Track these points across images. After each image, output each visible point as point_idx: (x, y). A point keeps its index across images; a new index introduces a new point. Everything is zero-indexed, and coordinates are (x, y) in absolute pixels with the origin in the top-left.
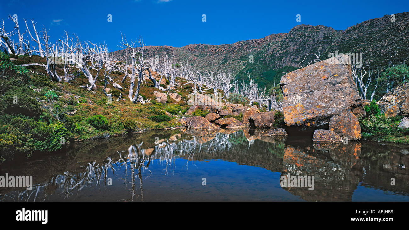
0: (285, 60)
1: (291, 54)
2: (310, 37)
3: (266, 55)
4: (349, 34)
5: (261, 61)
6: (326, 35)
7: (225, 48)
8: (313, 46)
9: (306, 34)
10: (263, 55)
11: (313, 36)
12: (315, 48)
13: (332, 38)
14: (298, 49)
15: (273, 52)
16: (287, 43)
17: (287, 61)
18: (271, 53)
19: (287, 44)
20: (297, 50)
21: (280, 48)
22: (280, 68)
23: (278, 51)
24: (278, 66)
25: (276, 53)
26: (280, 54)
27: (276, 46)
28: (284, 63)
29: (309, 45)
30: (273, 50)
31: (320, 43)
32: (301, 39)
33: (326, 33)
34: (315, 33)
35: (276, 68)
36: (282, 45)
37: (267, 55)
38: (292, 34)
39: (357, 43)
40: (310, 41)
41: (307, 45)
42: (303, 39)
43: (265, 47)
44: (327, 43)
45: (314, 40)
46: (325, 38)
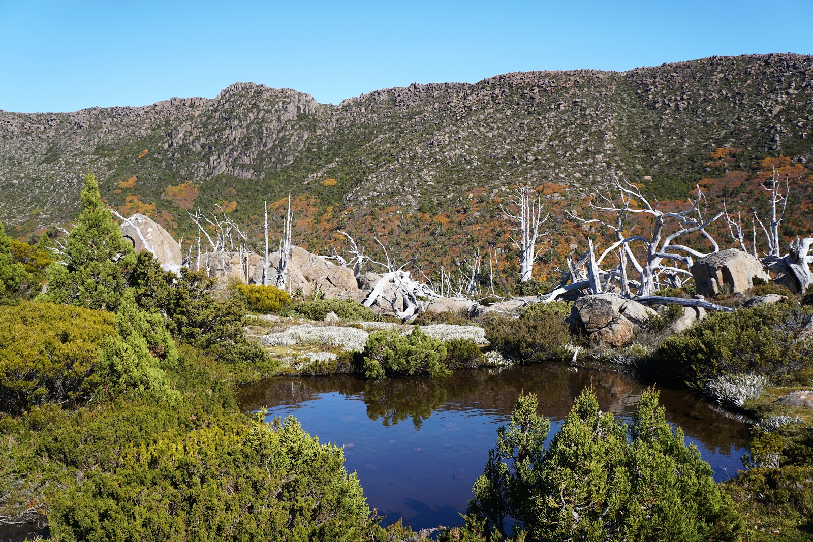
0: (218, 161)
1: (231, 147)
2: (269, 112)
3: (166, 146)
4: (349, 114)
5: (155, 159)
6: (302, 111)
7: (50, 123)
8: (279, 132)
9: (261, 105)
10: (159, 144)
11: (276, 111)
12: (284, 137)
13: (314, 120)
14: (245, 136)
15: (185, 139)
16: (216, 121)
17: (221, 163)
18: (181, 142)
19: (217, 123)
20: (243, 139)
21: (200, 132)
22: (205, 180)
23: (198, 138)
24: (200, 174)
25: (193, 142)
26: (203, 146)
27: (190, 125)
28: (214, 168)
29: (270, 129)
30: (185, 135)
31: (293, 127)
32: (251, 115)
33: (302, 107)
34: (281, 103)
35: (198, 179)
36: (205, 125)
37: (170, 146)
38: (226, 101)
39: (371, 133)
40: (272, 120)
41: (267, 130)
42: (255, 114)
43: (159, 127)
44: (308, 128)
45: (279, 119)
46: (301, 117)
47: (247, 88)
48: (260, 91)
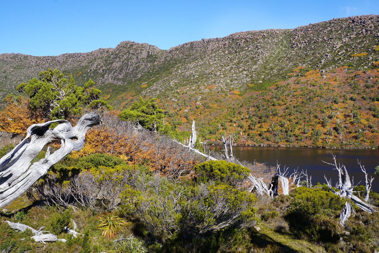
0: (108, 77)
1: (114, 71)
2: (134, 54)
3: (89, 70)
4: (171, 54)
5: (83, 76)
6: (150, 54)
7: (48, 61)
8: (136, 64)
9: (131, 51)
10: (87, 70)
11: (137, 54)
12: (138, 66)
13: (155, 57)
14: (121, 66)
15: (97, 67)
16: (111, 59)
17: (109, 78)
18: (95, 69)
19: (111, 60)
20: (120, 67)
21: (104, 64)
22: (101, 85)
23: (102, 67)
24: (99, 83)
25: (100, 69)
26: (103, 71)
27: (100, 61)
28: (106, 80)
29: (132, 62)
30: (97, 66)
31: (143, 61)
32: (125, 56)
33: (150, 52)
34: (139, 50)
35: (98, 85)
36: (106, 61)
37: (91, 70)
38: (118, 50)
39: (176, 63)
40: (134, 58)
41: (131, 63)
42: (128, 55)
44: (151, 61)
45: (137, 58)
46: (149, 56)
47: (127, 43)
48: (132, 45)
